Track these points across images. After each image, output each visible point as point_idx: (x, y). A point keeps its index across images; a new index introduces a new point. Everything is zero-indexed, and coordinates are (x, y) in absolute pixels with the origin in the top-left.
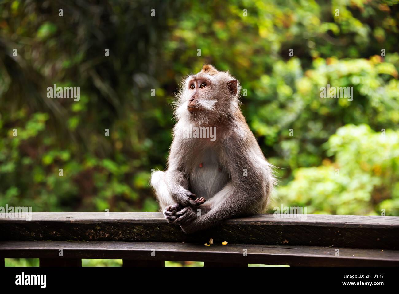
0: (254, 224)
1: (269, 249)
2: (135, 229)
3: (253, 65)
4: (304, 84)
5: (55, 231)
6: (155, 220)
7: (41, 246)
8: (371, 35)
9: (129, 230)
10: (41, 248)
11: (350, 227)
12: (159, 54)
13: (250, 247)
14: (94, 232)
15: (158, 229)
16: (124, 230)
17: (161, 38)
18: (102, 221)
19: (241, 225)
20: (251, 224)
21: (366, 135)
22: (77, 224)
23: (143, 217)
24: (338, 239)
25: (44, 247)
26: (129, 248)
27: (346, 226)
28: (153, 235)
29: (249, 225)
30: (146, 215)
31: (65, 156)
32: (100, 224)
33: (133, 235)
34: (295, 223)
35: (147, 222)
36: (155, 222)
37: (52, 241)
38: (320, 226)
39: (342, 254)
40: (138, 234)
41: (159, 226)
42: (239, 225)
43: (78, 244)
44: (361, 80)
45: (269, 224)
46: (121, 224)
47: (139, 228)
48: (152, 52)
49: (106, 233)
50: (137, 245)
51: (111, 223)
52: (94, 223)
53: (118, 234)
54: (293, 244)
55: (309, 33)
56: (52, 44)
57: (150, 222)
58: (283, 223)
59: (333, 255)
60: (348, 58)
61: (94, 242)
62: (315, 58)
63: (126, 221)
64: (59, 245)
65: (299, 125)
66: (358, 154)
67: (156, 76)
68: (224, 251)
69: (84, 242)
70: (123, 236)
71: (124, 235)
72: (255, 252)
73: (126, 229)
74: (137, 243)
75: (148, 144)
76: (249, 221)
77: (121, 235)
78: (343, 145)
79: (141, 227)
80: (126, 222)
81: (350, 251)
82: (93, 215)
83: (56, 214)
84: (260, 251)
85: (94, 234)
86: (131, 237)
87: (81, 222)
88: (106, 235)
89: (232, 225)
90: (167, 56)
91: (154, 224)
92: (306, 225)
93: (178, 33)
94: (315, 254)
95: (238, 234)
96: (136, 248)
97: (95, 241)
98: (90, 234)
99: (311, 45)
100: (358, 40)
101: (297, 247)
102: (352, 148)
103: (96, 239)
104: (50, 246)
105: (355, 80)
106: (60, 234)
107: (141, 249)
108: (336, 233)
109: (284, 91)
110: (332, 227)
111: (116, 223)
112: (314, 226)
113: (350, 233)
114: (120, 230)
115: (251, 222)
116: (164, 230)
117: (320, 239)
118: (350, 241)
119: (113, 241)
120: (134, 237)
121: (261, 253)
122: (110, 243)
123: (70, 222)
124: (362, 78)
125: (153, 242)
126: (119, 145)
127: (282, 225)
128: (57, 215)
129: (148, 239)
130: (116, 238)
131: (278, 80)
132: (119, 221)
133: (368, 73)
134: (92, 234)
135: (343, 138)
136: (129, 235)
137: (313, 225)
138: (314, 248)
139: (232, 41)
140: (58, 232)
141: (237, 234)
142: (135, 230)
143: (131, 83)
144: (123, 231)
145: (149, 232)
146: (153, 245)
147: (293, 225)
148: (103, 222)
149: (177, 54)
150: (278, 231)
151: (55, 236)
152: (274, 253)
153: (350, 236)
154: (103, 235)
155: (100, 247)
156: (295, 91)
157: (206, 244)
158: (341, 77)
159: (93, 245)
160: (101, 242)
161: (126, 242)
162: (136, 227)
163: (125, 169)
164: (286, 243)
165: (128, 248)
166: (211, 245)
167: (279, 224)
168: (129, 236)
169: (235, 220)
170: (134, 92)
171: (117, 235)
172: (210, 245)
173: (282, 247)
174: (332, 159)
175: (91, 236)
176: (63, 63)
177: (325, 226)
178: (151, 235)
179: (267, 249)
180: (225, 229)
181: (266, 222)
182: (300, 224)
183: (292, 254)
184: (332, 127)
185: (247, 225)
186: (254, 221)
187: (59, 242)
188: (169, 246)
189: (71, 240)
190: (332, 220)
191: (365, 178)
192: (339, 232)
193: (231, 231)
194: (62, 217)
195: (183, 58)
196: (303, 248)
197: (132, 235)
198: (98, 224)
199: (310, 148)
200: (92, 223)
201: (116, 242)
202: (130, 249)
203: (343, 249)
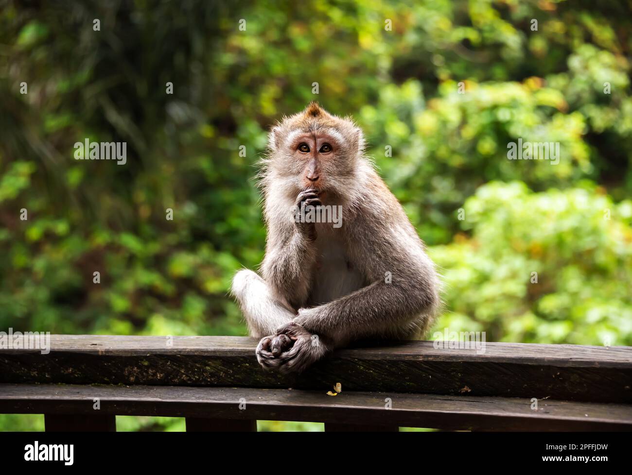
0: (412, 359)
1: (438, 403)
2: (209, 365)
3: (350, 90)
4: (426, 121)
5: (71, 368)
6: (242, 352)
7: (48, 394)
8: (525, 47)
9: (198, 368)
10: (49, 397)
11: (577, 366)
12: (206, 73)
13: (406, 398)
14: (139, 370)
15: (247, 366)
16: (189, 367)
17: (209, 48)
18: (152, 352)
19: (389, 361)
20: (406, 359)
21: (520, 197)
22: (108, 356)
23: (222, 346)
24: (558, 386)
25: (53, 395)
26: (199, 398)
27: (571, 364)
28: (238, 376)
29: (404, 362)
30: (225, 343)
31: (61, 227)
32: (149, 356)
33: (204, 375)
34: (483, 358)
35: (229, 355)
36: (242, 355)
37: (67, 385)
38: (526, 363)
39: (567, 412)
40: (212, 375)
41: (248, 361)
42: (385, 361)
43: (110, 390)
44: (512, 115)
45: (438, 360)
46: (184, 357)
47: (215, 363)
48: (195, 69)
49: (159, 372)
50: (212, 392)
51: (167, 356)
52: (139, 355)
53: (180, 374)
54: (479, 393)
55: (434, 43)
56: (40, 55)
57: (234, 355)
58: (461, 357)
59: (551, 415)
60: (491, 82)
61: (137, 387)
62: (443, 81)
63: (193, 352)
64: (78, 391)
65: (419, 182)
66: (508, 226)
67: (202, 106)
68: (361, 406)
69: (120, 387)
70: (188, 378)
71: (189, 375)
72: (416, 407)
73: (192, 366)
74: (212, 390)
75: (189, 209)
76: (403, 355)
77: (184, 376)
78: (486, 213)
79: (218, 362)
80: (194, 354)
81: (579, 407)
82: (136, 341)
83: (72, 339)
84: (423, 406)
85: (137, 374)
86: (201, 379)
87: (117, 354)
88: (159, 375)
89: (375, 361)
90: (218, 77)
91: (241, 357)
92: (501, 361)
93: (236, 41)
94: (520, 412)
95: (385, 375)
96: (211, 399)
97: (140, 385)
98: (130, 374)
99: (438, 60)
100: (506, 54)
101: (487, 399)
102: (499, 218)
103: (141, 381)
104: (63, 394)
105: (503, 115)
106: (80, 373)
107: (219, 400)
108: (554, 376)
109: (397, 130)
110: (547, 366)
111: (175, 355)
112: (516, 364)
113: (578, 377)
114: (182, 368)
115: (407, 355)
116: (257, 369)
117: (526, 385)
118: (579, 390)
119: (171, 385)
120: (207, 379)
121: (426, 408)
122: (165, 388)
123: (96, 354)
124: (514, 111)
125: (239, 388)
126: (145, 212)
127: (460, 362)
128: (75, 341)
129: (230, 383)
130: (176, 380)
131: (386, 114)
132: (180, 352)
133: (522, 104)
134: (135, 374)
135: (487, 202)
136: (198, 375)
137: (514, 362)
138: (516, 401)
139: (318, 54)
140: (76, 370)
141: (383, 376)
142: (208, 368)
143: (163, 117)
144: (187, 370)
145: (231, 372)
146: (240, 394)
147: (480, 361)
148: (154, 353)
149: (234, 74)
150: (454, 371)
151: (72, 376)
152: (448, 409)
153: (578, 381)
154: (153, 376)
155: (149, 396)
156: (412, 130)
157: (330, 393)
158: (482, 110)
159: (136, 393)
160: (150, 387)
161: (193, 388)
162: (210, 363)
163: (154, 248)
164: (467, 392)
165: (197, 398)
166: (338, 393)
167: (454, 360)
168: (198, 377)
169: (380, 353)
170: (167, 131)
171: (177, 376)
172: (336, 394)
173: (460, 398)
174: (469, 234)
175: (133, 376)
176: (58, 85)
177: (535, 364)
178: (235, 376)
179: (435, 403)
180: (362, 368)
181: (433, 356)
182: (492, 361)
183: (479, 411)
184: (468, 186)
185: (399, 361)
186: (412, 354)
187: (78, 386)
188: (266, 395)
189: (98, 383)
190: (544, 352)
191: (519, 263)
192: (559, 374)
193: (372, 371)
194: (84, 345)
195: (244, 79)
196: (496, 401)
197: (202, 376)
198: (146, 357)
199: (436, 216)
200: (135, 355)
201: (176, 387)
202: (201, 401)
203: (565, 403)
